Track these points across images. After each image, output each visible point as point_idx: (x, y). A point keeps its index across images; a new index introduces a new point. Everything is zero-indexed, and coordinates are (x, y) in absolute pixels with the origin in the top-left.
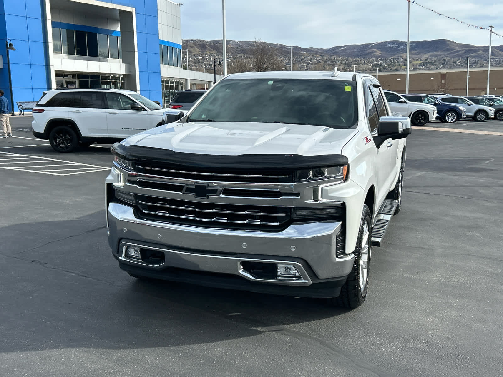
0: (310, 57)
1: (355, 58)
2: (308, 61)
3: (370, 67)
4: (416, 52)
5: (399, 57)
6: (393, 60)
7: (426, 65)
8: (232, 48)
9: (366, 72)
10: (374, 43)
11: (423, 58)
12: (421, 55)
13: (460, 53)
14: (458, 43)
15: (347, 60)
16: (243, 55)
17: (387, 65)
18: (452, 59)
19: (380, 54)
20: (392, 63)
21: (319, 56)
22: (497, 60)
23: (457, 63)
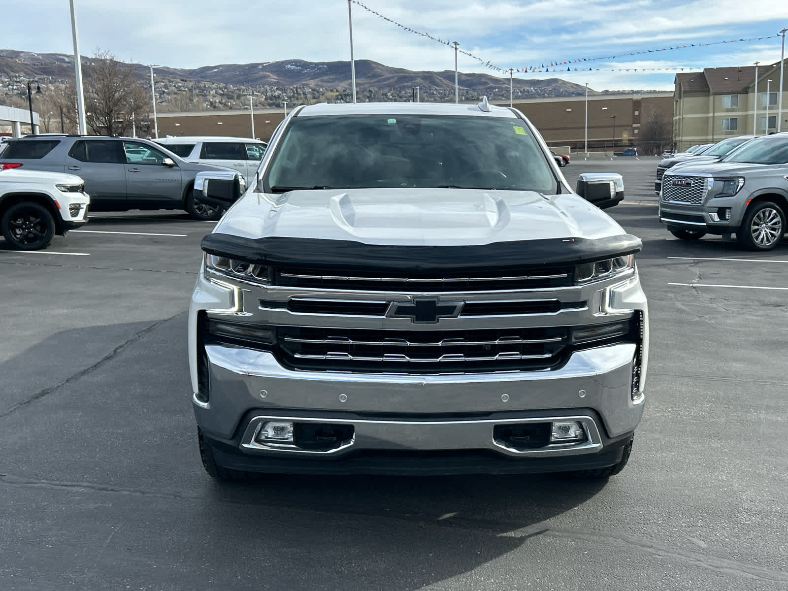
0: (163, 82)
1: (238, 86)
2: (160, 88)
3: (263, 100)
4: (329, 78)
5: (304, 85)
6: (297, 90)
7: (344, 98)
8: (24, 64)
9: (258, 107)
10: (265, 63)
11: (339, 88)
12: (337, 83)
13: (391, 81)
14: (387, 67)
15: (226, 88)
16: (47, 77)
17: (288, 97)
18: (381, 90)
19: (276, 81)
20: (296, 95)
21: (179, 80)
22: (441, 91)
23: (387, 96)
